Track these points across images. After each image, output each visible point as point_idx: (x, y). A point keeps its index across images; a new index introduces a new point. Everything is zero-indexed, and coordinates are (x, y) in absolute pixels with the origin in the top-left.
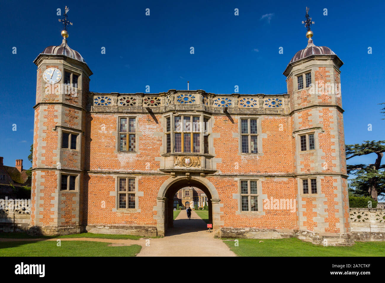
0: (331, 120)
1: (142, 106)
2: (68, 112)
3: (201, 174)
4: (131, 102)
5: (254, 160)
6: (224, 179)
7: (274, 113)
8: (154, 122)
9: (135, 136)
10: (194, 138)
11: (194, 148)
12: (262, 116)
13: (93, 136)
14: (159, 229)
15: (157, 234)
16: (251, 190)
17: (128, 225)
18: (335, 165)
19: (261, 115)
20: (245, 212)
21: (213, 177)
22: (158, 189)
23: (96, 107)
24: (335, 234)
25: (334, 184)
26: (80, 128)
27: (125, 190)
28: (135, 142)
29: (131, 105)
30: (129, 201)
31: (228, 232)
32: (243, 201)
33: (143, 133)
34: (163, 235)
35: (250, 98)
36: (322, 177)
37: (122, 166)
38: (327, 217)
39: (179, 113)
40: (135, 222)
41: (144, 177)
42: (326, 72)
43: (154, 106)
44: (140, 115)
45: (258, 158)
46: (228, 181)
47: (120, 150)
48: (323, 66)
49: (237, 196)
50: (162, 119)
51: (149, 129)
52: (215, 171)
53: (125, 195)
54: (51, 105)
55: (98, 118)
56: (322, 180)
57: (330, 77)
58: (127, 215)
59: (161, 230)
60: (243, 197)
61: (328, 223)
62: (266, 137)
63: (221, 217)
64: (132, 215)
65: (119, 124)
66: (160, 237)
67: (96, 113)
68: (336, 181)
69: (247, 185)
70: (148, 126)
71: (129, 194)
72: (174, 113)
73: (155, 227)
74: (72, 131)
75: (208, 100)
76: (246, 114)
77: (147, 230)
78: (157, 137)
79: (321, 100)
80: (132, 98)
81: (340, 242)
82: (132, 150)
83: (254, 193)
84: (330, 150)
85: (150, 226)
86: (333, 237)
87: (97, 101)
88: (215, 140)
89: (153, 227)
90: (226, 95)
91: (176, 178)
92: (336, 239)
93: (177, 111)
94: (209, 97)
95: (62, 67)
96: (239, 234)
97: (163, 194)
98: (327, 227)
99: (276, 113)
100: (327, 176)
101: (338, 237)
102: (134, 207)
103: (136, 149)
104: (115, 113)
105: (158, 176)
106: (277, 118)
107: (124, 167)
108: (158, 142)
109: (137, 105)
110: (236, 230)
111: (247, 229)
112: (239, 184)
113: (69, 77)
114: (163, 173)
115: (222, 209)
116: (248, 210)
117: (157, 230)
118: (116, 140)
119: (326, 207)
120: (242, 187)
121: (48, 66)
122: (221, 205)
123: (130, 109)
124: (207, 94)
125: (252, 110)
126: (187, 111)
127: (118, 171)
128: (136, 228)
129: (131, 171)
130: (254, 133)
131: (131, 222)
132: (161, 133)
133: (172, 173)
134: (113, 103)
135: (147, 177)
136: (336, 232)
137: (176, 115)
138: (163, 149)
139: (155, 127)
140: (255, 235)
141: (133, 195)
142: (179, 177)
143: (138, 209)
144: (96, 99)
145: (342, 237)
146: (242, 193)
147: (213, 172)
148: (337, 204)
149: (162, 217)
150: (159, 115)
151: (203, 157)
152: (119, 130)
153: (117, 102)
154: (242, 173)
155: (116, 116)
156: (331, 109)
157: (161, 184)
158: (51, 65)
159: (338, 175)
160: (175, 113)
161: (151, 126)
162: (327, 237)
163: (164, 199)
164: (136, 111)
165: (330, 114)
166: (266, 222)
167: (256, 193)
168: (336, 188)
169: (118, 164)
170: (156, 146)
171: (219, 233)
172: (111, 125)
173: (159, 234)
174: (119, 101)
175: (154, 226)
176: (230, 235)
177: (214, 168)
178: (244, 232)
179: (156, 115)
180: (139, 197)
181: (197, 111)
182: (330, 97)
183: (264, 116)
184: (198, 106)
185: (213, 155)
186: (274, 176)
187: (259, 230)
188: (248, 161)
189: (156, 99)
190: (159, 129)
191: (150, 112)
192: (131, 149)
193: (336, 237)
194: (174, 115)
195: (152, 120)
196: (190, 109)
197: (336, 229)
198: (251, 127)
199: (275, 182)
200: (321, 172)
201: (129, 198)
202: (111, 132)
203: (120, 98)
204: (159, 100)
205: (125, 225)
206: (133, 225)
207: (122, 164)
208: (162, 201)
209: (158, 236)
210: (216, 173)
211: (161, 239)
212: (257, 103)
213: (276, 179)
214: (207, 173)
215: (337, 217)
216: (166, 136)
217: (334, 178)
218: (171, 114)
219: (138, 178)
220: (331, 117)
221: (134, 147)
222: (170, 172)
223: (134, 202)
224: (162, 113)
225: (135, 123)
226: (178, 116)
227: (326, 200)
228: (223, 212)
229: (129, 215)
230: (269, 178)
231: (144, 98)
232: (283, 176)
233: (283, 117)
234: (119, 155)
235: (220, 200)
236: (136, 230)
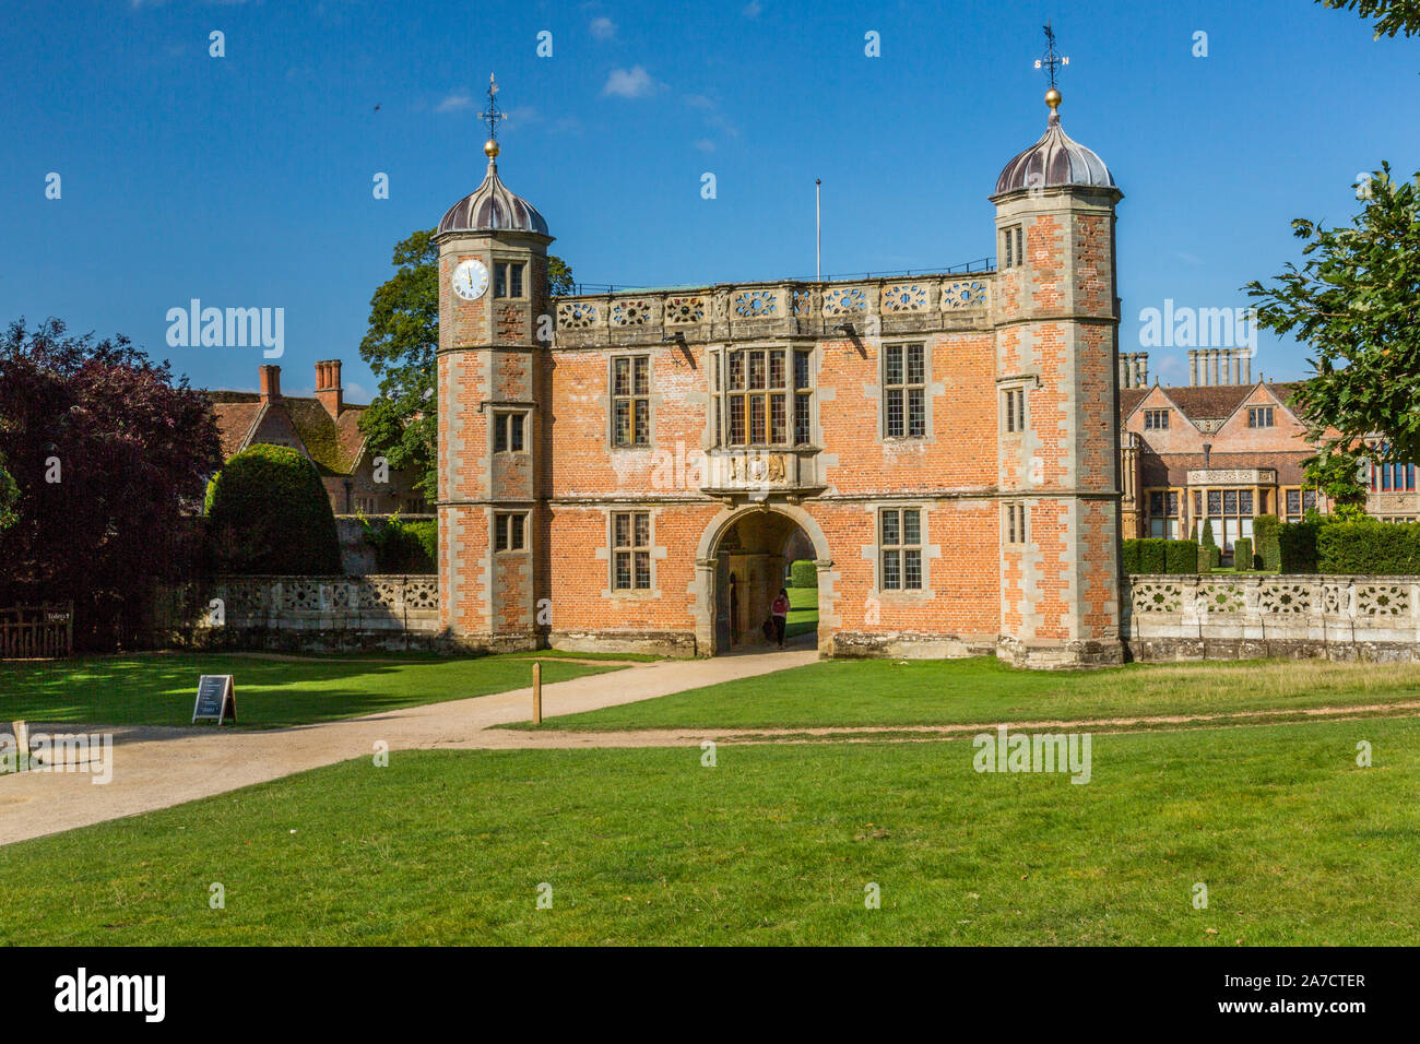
0: (1060, 355)
1: (662, 324)
2: (503, 364)
3: (789, 498)
4: (639, 313)
5: (913, 457)
6: (844, 507)
7: (964, 324)
8: (689, 366)
9: (647, 405)
10: (773, 407)
11: (774, 431)
12: (934, 335)
13: (557, 410)
14: (700, 639)
15: (696, 651)
16: (906, 535)
17: (635, 630)
18: (1065, 471)
19: (931, 332)
20: (890, 591)
21: (818, 503)
22: (698, 539)
23: (563, 332)
24: (1056, 642)
25: (1062, 519)
26: (529, 398)
27: (628, 544)
28: (647, 418)
29: (640, 321)
30: (638, 571)
31: (849, 643)
32: (886, 563)
33: (664, 397)
34: (710, 653)
35: (911, 286)
36: (1034, 502)
37: (620, 483)
38: (1042, 600)
39: (739, 346)
40: (650, 622)
41: (666, 508)
42: (1055, 227)
43: (690, 322)
44: (658, 348)
45: (922, 448)
46: (852, 514)
47: (618, 441)
48: (1048, 213)
49: (870, 551)
50: (704, 355)
51: (677, 385)
52: (823, 489)
53: (627, 555)
54: (470, 352)
55: (569, 363)
56: (1034, 509)
57: (1062, 240)
58: (633, 605)
59: (705, 641)
60: (887, 553)
61: (1042, 616)
62: (942, 393)
63: (836, 606)
64: (643, 604)
65: (614, 373)
66: (703, 657)
67: (564, 350)
68: (1065, 509)
69: (897, 521)
70: (674, 379)
71: (637, 554)
72: (727, 346)
73: (692, 635)
74: (514, 409)
75: (811, 298)
76: (895, 335)
77: (674, 642)
78: (694, 404)
79: (1039, 304)
80: (640, 304)
81: (1065, 662)
82: (643, 440)
83: (913, 542)
84: (1058, 433)
85: (680, 631)
86: (1049, 649)
87: (564, 317)
88: (824, 406)
89: (687, 634)
90: (852, 283)
91: (736, 511)
92: (1055, 653)
93: (733, 340)
94: (812, 291)
95: (488, 257)
96: (872, 649)
97: (710, 550)
98: (1041, 624)
99: (968, 325)
100: (1045, 498)
101: (1060, 649)
102: (648, 587)
103: (651, 438)
104: (602, 347)
105: (697, 507)
106: (969, 337)
107: (625, 486)
108: (697, 420)
109: (651, 321)
110: (867, 637)
111: (893, 635)
112: (875, 521)
113: (503, 274)
114: (708, 498)
115: (837, 586)
116: (898, 586)
117: (695, 640)
118: (606, 419)
119: (1040, 575)
120: (886, 528)
121: (462, 258)
122: (836, 575)
123: (635, 337)
124: (807, 284)
125: (912, 319)
126: (757, 338)
127: (611, 495)
128: (652, 636)
129: (639, 495)
130: (917, 381)
131: (641, 623)
132: (704, 394)
133: (724, 499)
134: (599, 322)
135: (674, 508)
136: (1059, 636)
137: (732, 349)
138: (708, 435)
139: (690, 380)
140: (909, 650)
141: (646, 555)
142: (742, 507)
143: (654, 591)
144: (563, 313)
145: (1070, 649)
146: (885, 542)
147: (818, 491)
148: (1065, 567)
149: (705, 607)
150: (700, 347)
151: (791, 455)
152: (614, 392)
153: (609, 315)
154: (884, 492)
155: (607, 355)
156: (1061, 325)
157: (704, 527)
158: (468, 253)
159: (1073, 495)
160: (730, 346)
161: (682, 378)
162: (1036, 649)
163: (709, 564)
164: (648, 339)
165: (1059, 340)
166: (936, 616)
167: (918, 542)
168: (1064, 527)
169: (610, 478)
170: (694, 428)
171: (829, 646)
172: (596, 381)
173: (700, 650)
174: (613, 314)
175: (689, 631)
176: (853, 650)
177: (822, 480)
178: (885, 644)
179: (692, 349)
180: (657, 561)
181: (777, 338)
182: (1062, 295)
183: (943, 334)
184: (780, 323)
185: (820, 447)
186: (956, 497)
187: (918, 637)
188: (900, 457)
189: (693, 302)
190: (698, 385)
191: (680, 340)
192: (641, 439)
193: (1058, 649)
194: (728, 349)
195: (684, 361)
196: (763, 333)
197: (1060, 631)
198: (910, 365)
199: (960, 512)
200: (1032, 488)
201: (638, 563)
202: (596, 397)
203: (614, 304)
204: (701, 305)
205: (629, 630)
206: (646, 630)
207: (622, 478)
208: (706, 568)
209: (697, 655)
210: (826, 494)
211: (703, 661)
212: (927, 297)
213: (961, 505)
214: (801, 495)
215: (1063, 599)
216: (714, 399)
217: (1062, 502)
218: (719, 347)
219: (655, 512)
220: (1060, 348)
221: (647, 432)
222: (721, 496)
223: (648, 572)
224: (705, 343)
225: (650, 372)
226: (737, 351)
227: (1041, 559)
228: (839, 594)
229: (637, 605)
230: (946, 503)
231: (667, 303)
232: (976, 496)
233: (984, 336)
234: (613, 456)
235: (832, 564)
236: (651, 642)
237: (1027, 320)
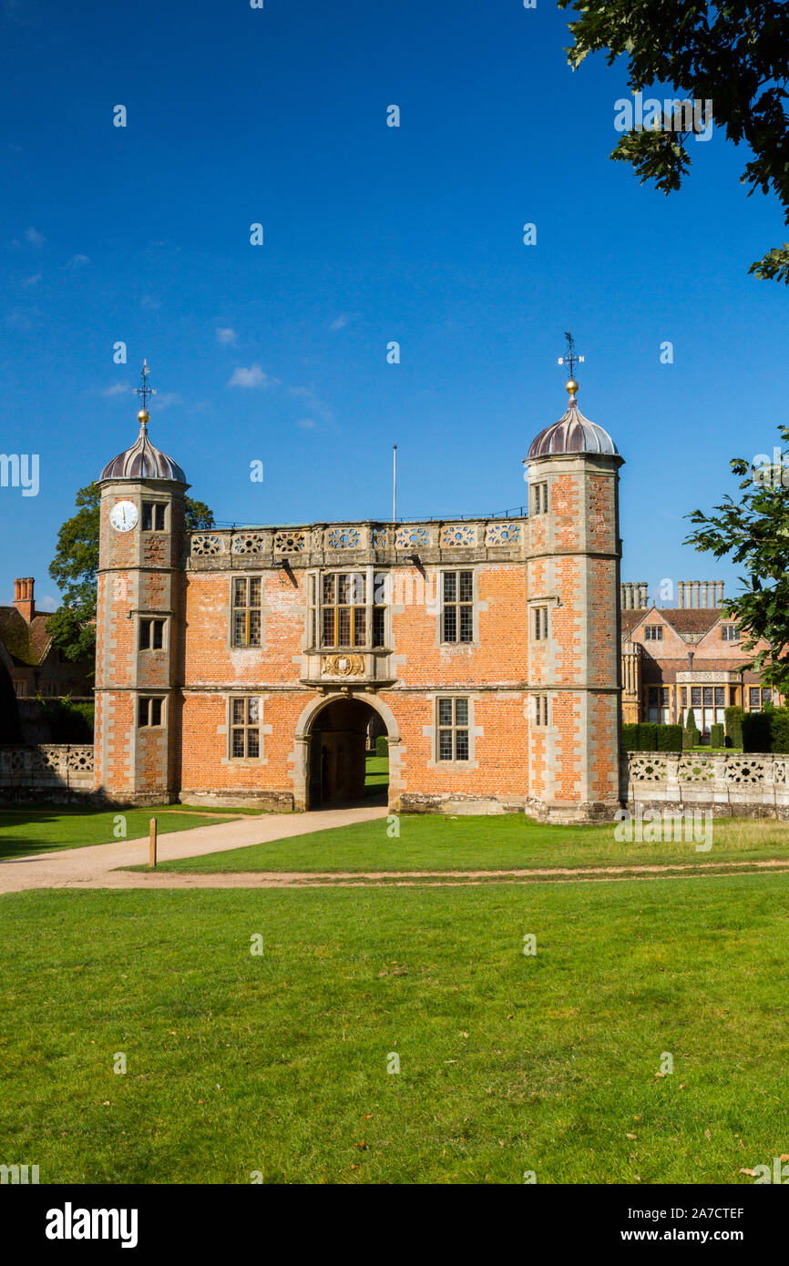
0: (576, 581)
1: (272, 552)
2: (148, 581)
3: (367, 688)
4: (255, 544)
5: (463, 658)
6: (409, 696)
7: (503, 557)
8: (292, 585)
9: (259, 614)
10: (356, 618)
11: (357, 637)
12: (481, 565)
13: (190, 618)
14: (296, 798)
15: (293, 807)
16: (457, 718)
17: (246, 790)
18: (578, 671)
19: (478, 562)
20: (444, 761)
21: (390, 693)
22: (297, 719)
23: (196, 558)
24: (570, 803)
25: (576, 707)
26: (168, 608)
27: (243, 722)
28: (259, 625)
29: (255, 550)
30: (250, 743)
31: (412, 801)
32: (442, 739)
33: (272, 609)
34: (304, 808)
35: (463, 527)
36: (555, 694)
37: (237, 675)
38: (560, 770)
39: (330, 570)
40: (258, 783)
41: (272, 695)
42: (572, 484)
43: (294, 552)
44: (268, 572)
45: (470, 652)
46: (416, 702)
47: (236, 643)
48: (567, 473)
49: (430, 731)
50: (304, 577)
51: (283, 599)
52: (393, 682)
53: (242, 731)
54: (122, 572)
55: (199, 582)
56: (555, 700)
57: (577, 494)
58: (245, 770)
59: (301, 799)
60: (442, 732)
61: (560, 783)
62: (486, 609)
63: (403, 772)
64: (253, 770)
65: (234, 590)
66: (300, 811)
67: (196, 572)
68: (578, 700)
69: (450, 707)
70: (280, 595)
71: (249, 730)
72: (321, 570)
73: (290, 794)
74: (155, 616)
75: (386, 534)
76: (451, 564)
77: (277, 800)
78: (296, 615)
79: (560, 542)
80: (255, 537)
81: (577, 818)
82: (255, 642)
83: (463, 724)
84: (573, 642)
85: (282, 791)
86: (564, 809)
87: (197, 546)
88: (395, 618)
89: (287, 793)
90: (418, 524)
91: (327, 697)
92: (570, 811)
93: (326, 566)
94: (387, 529)
95: (138, 498)
96: (430, 807)
97: (305, 728)
98: (559, 789)
99: (506, 557)
100: (563, 691)
101: (574, 809)
102: (258, 756)
103: (262, 640)
104: (226, 570)
105: (296, 694)
106: (507, 567)
107: (242, 677)
108: (298, 627)
109: (264, 550)
110: (426, 797)
111: (446, 796)
112: (434, 707)
113: (150, 512)
114: (305, 687)
115: (403, 757)
116: (450, 758)
117: (293, 798)
118: (228, 625)
119: (559, 751)
120: (441, 713)
121: (117, 500)
122: (403, 749)
123: (251, 562)
124: (383, 524)
125: (463, 552)
126: (345, 565)
127: (230, 684)
128: (260, 794)
129: (251, 684)
130: (467, 600)
131: (252, 784)
132: (303, 607)
133: (318, 688)
134: (224, 550)
135: (279, 695)
136: (573, 798)
137: (326, 573)
138: (305, 641)
139: (293, 596)
140: (458, 808)
141: (256, 731)
142: (331, 695)
143: (262, 760)
144: (195, 543)
145: (581, 808)
146: (441, 724)
147: (389, 684)
148: (578, 745)
149: (302, 773)
150: (301, 571)
151: (369, 655)
152: (234, 604)
153: (231, 545)
154: (441, 685)
155: (229, 576)
156: (577, 559)
157: (302, 710)
158: (124, 496)
159: (584, 689)
160: (324, 570)
161: (286, 594)
162: (555, 808)
163: (305, 739)
164: (261, 564)
165: (575, 570)
166: (479, 781)
167: (467, 724)
168: (578, 714)
169: (230, 673)
170: (295, 633)
171: (397, 804)
172: (220, 595)
173: (296, 806)
174: (235, 545)
175: (288, 791)
176: (415, 808)
177: (393, 676)
178: (440, 803)
179: (294, 572)
180: (265, 736)
181: (360, 565)
182: (578, 536)
183: (485, 564)
184: (363, 553)
185: (392, 649)
186: (496, 690)
187: (465, 798)
188: (453, 658)
189: (296, 536)
190: (299, 600)
191: (285, 565)
192: (254, 641)
193: (571, 808)
194: (322, 573)
195: (289, 581)
196: (349, 561)
197: (573, 794)
198: (462, 588)
199: (499, 701)
200: (554, 684)
201: (250, 738)
202: (219, 609)
203: (235, 537)
204: (302, 539)
205: (242, 789)
206: (255, 790)
207: (239, 671)
208: (302, 742)
209: (294, 810)
210: (396, 686)
211: (299, 815)
212: (475, 536)
213: (500, 696)
214: (377, 686)
215: (576, 770)
216: (311, 611)
217: (576, 694)
218: (316, 571)
219: (261, 700)
220: (576, 576)
221: (259, 636)
222: (315, 686)
223: (258, 745)
224: (305, 568)
225: (262, 589)
226: (329, 575)
227: (560, 739)
228: (404, 764)
229: (249, 770)
230: (488, 694)
231: (276, 536)
232: (511, 689)
233: (519, 566)
234: (232, 654)
235: (400, 740)
236: (258, 799)
237: (551, 555)
